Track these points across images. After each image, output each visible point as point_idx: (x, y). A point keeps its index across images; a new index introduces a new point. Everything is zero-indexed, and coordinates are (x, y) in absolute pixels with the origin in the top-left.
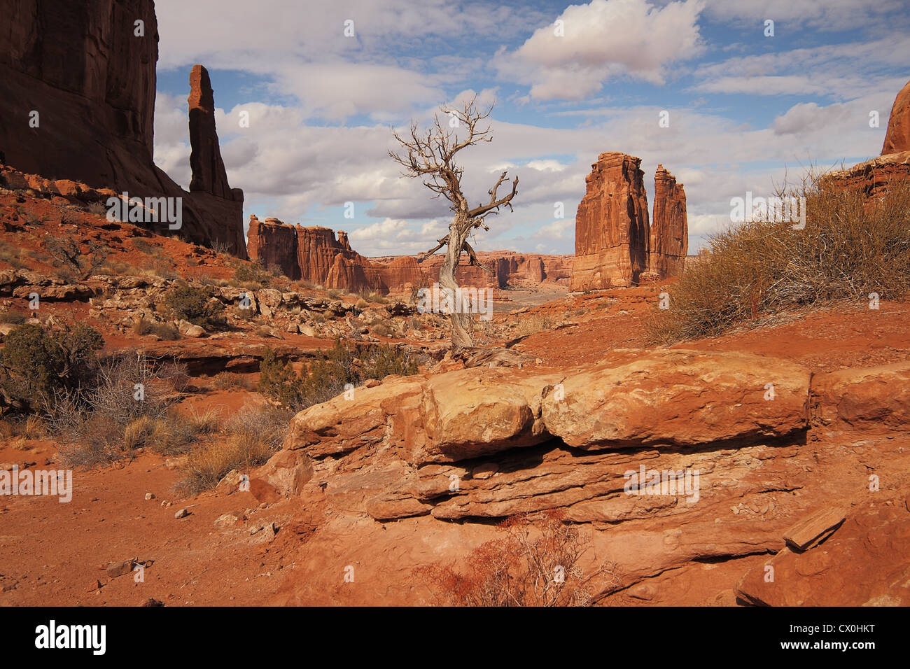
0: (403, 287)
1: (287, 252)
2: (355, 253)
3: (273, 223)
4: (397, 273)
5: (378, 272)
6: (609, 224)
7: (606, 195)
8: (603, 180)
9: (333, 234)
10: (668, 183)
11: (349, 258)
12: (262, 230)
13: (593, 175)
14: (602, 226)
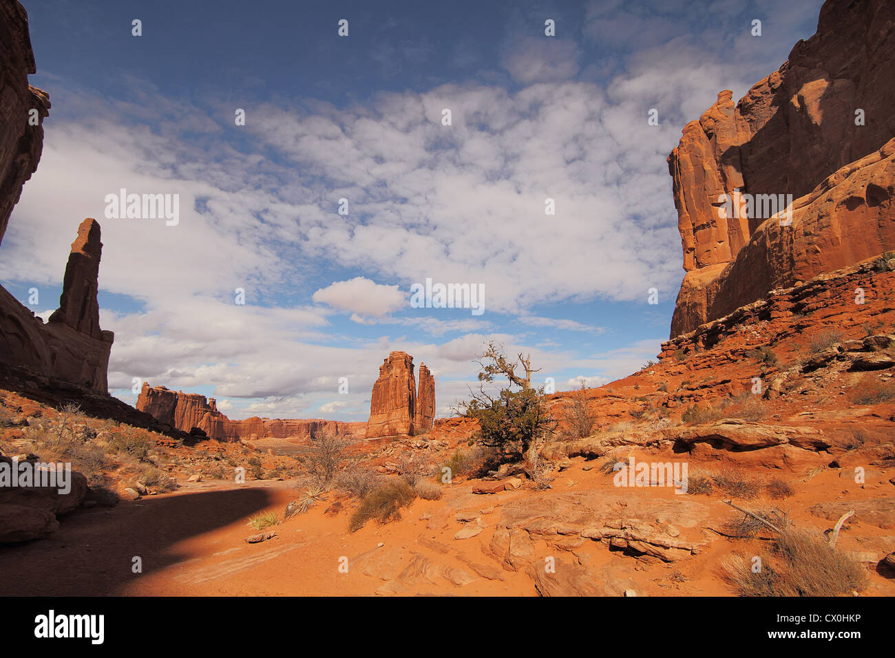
0: (250, 437)
1: (167, 410)
2: (219, 413)
3: (161, 389)
4: (247, 427)
5: (234, 426)
6: (395, 394)
7: (394, 376)
8: (392, 368)
9: (205, 400)
10: (425, 372)
11: (214, 416)
12: (150, 393)
13: (384, 366)
14: (390, 395)
